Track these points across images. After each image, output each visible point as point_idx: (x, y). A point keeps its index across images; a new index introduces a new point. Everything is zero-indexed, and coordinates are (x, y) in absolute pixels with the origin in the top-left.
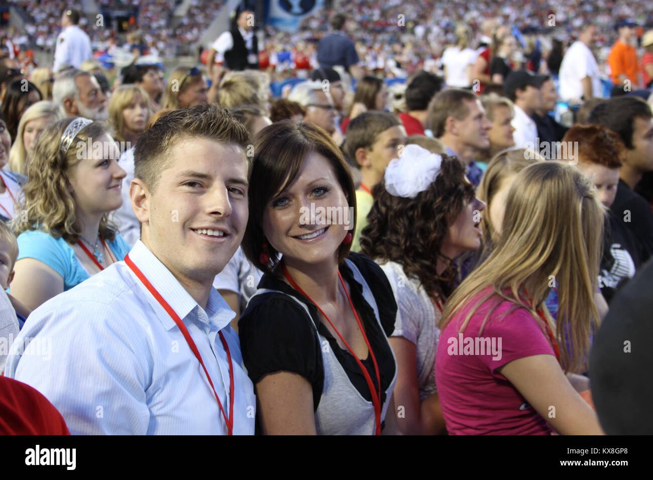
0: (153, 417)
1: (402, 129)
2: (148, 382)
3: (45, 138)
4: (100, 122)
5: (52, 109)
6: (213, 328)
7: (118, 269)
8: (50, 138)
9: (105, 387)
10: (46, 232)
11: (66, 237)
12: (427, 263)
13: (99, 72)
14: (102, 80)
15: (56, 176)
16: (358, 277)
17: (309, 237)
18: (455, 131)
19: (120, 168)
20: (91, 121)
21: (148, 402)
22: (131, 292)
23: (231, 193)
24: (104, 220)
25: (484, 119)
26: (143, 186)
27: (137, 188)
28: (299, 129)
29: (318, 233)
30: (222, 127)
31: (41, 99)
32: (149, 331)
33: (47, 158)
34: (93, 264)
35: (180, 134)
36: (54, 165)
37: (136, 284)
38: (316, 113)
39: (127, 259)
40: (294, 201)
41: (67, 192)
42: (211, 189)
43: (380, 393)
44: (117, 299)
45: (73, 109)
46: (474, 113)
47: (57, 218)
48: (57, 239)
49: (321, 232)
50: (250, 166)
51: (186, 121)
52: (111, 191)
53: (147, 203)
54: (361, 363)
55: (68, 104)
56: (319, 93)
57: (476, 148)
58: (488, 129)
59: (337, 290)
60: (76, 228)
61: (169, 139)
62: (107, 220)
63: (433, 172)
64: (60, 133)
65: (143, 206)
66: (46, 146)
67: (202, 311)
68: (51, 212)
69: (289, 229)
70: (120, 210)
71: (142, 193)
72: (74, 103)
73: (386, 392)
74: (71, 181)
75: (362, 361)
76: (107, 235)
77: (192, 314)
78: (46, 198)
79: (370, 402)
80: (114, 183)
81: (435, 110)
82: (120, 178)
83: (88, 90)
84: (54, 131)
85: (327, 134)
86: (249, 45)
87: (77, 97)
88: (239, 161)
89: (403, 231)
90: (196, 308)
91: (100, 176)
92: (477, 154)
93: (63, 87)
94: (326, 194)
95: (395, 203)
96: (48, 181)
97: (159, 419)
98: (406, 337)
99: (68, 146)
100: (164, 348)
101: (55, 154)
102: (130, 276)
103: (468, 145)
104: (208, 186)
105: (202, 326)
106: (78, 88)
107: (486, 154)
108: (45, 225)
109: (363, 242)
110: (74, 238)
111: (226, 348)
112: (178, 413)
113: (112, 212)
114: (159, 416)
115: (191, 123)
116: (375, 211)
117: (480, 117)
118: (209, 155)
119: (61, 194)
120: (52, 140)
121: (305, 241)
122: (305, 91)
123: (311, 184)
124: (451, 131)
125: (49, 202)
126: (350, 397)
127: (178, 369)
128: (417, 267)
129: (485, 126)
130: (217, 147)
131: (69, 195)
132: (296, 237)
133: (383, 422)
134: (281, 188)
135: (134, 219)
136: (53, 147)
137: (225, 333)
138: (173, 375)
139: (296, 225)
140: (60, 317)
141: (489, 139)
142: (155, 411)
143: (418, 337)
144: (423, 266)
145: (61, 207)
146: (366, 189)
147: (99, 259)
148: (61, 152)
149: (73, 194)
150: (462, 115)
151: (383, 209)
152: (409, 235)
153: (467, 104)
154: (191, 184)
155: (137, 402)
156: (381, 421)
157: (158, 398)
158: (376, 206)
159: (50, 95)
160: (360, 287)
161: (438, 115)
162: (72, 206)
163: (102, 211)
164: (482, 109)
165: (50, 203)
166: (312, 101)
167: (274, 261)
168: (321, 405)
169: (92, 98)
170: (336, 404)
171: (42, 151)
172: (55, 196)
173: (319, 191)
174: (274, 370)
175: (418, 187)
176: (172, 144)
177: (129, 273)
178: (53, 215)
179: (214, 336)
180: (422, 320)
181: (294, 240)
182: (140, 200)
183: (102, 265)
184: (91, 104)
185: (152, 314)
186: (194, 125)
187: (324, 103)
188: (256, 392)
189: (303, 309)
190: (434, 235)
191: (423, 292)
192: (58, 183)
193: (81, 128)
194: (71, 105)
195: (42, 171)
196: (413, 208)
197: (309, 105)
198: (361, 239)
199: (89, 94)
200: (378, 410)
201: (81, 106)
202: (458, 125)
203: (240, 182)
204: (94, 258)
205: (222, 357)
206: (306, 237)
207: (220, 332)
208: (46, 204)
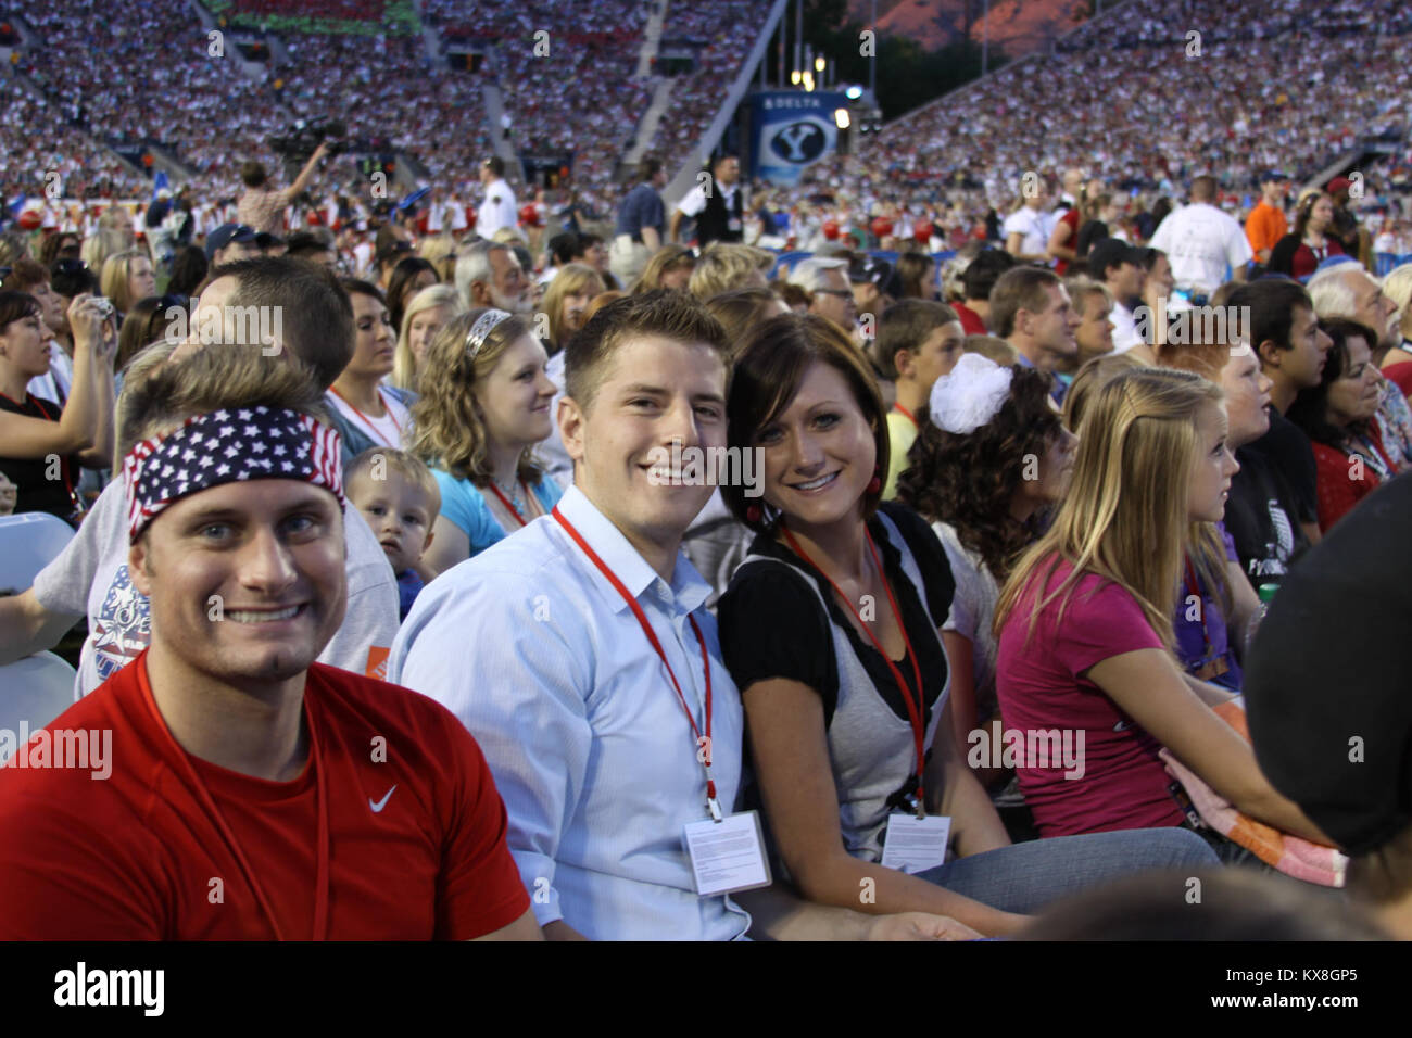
0: (596, 739)
1: (958, 325)
2: (588, 688)
3: (443, 338)
4: (521, 316)
5: (448, 296)
6: (680, 610)
7: (544, 525)
8: (451, 338)
9: (528, 695)
10: (445, 471)
11: (473, 478)
12: (991, 528)
13: (518, 244)
14: (523, 255)
15: (458, 393)
16: (896, 539)
17: (811, 486)
18: (1027, 328)
19: (549, 383)
20: (508, 315)
21: (590, 715)
22: (562, 559)
23: (699, 414)
24: (526, 455)
25: (1071, 311)
26: (576, 406)
27: (567, 410)
28: (802, 326)
29: (824, 481)
30: (684, 319)
31: (438, 280)
32: (589, 615)
33: (446, 366)
34: (510, 516)
35: (624, 331)
36: (456, 377)
37: (569, 548)
38: (827, 302)
39: (555, 513)
40: (788, 434)
41: (474, 416)
42: (669, 410)
43: (921, 711)
44: (543, 569)
45: (484, 298)
46: (1055, 303)
47: (460, 452)
48: (460, 480)
49: (829, 478)
50: (728, 376)
51: (633, 312)
52: (536, 414)
53: (580, 432)
54: (893, 667)
55: (478, 289)
56: (832, 273)
57: (1057, 353)
58: (1075, 326)
59: (862, 559)
60: (487, 466)
61: (610, 339)
62: (529, 455)
63: (998, 397)
64: (465, 332)
65: (576, 435)
66: (445, 350)
67: (664, 586)
68: (452, 444)
69: (783, 474)
70: (546, 442)
71: (575, 417)
72: (486, 289)
73: (932, 708)
74: (481, 401)
75: (895, 662)
76: (530, 476)
77: (651, 591)
78: (445, 424)
79: (907, 723)
80: (540, 402)
81: (1000, 298)
82: (548, 396)
83: (505, 269)
84: (457, 329)
85: (843, 332)
86: (730, 205)
87: (490, 280)
88: (711, 368)
89: (953, 482)
90: (655, 582)
91: (520, 393)
92: (1059, 362)
93: (470, 266)
94: (836, 424)
95: (943, 440)
96: (448, 400)
97: (605, 741)
98: (960, 630)
99: (476, 351)
100: (610, 639)
101: (457, 361)
102: (562, 538)
103: (1046, 348)
104: (666, 405)
105: (664, 608)
106: (492, 266)
107: (1072, 362)
108: (443, 461)
109: (901, 490)
110: (484, 480)
111: (699, 637)
112: (631, 733)
113: (537, 444)
114: (605, 736)
115: (640, 314)
116: (919, 449)
117: (1064, 308)
118: (666, 360)
119: (465, 417)
120: (454, 341)
121: (807, 493)
122: (812, 271)
123: (812, 408)
124: (1022, 328)
125: (450, 430)
126: (876, 714)
127: (632, 669)
128: (977, 534)
129: (1070, 322)
130: (678, 348)
131: (477, 420)
132: (795, 486)
133: (930, 751)
134: (768, 416)
135: (563, 454)
136: (454, 351)
137: (697, 617)
138: (624, 677)
139: (791, 469)
140: (462, 596)
141: (1077, 341)
142: (600, 729)
143: (976, 631)
144: (985, 533)
145: (467, 437)
146: (904, 411)
147: (519, 510)
148: (467, 359)
149: (483, 418)
150: (1038, 306)
151: (931, 448)
152: (963, 489)
153: (1046, 290)
154: (641, 403)
155: (574, 717)
156: (925, 750)
157: (603, 710)
158: (919, 441)
159: (450, 277)
160: (898, 554)
161: (1004, 305)
162: (481, 435)
163: (523, 443)
164: (1066, 298)
165: (451, 432)
166: (821, 285)
167: (772, 515)
168: (834, 724)
169: (511, 281)
170: (856, 724)
171: (440, 357)
172: (458, 420)
173: (825, 419)
174: (767, 673)
175: (976, 419)
176: (613, 346)
177: (559, 534)
178: (455, 447)
179: (680, 621)
180: (981, 608)
181: (789, 489)
182: (572, 427)
183: (524, 518)
184: (509, 291)
185: (592, 590)
186: (643, 319)
187: (840, 289)
188: (742, 702)
189: (809, 587)
190: (1000, 490)
191: (986, 572)
192: (461, 402)
193: (494, 324)
194: (482, 291)
195: (439, 385)
196: (968, 448)
197: (818, 290)
198: (897, 486)
199: (508, 275)
200: (919, 733)
201: (495, 292)
202: (1032, 319)
203: (713, 398)
204: (511, 508)
205: (693, 651)
206: (806, 486)
207: (690, 616)
208: (446, 431)
